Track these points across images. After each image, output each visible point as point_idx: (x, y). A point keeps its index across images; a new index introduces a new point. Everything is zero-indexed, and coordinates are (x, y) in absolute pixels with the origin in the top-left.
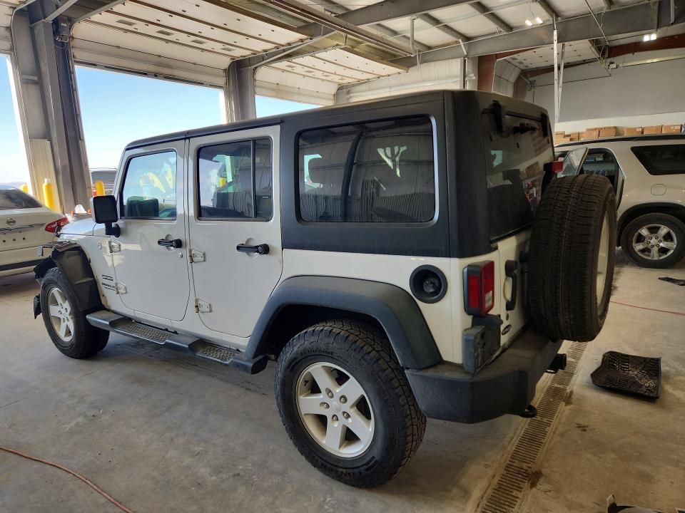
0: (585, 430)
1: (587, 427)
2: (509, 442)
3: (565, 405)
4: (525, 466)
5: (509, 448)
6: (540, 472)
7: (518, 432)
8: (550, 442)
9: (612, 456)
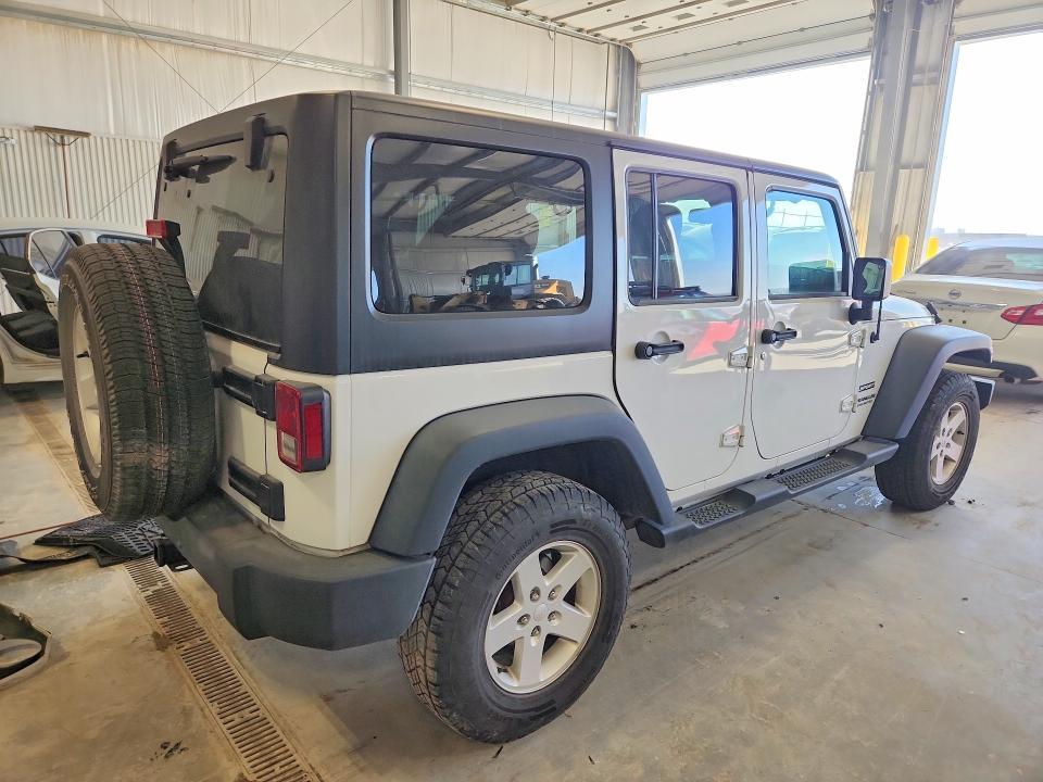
0: (164, 746)
1: (167, 757)
2: (234, 652)
3: (241, 775)
4: (187, 645)
5: (228, 648)
6: (163, 651)
7: (244, 672)
8: (190, 690)
9: (92, 734)
